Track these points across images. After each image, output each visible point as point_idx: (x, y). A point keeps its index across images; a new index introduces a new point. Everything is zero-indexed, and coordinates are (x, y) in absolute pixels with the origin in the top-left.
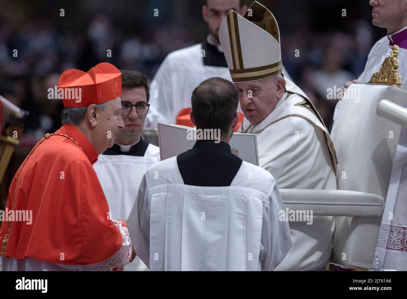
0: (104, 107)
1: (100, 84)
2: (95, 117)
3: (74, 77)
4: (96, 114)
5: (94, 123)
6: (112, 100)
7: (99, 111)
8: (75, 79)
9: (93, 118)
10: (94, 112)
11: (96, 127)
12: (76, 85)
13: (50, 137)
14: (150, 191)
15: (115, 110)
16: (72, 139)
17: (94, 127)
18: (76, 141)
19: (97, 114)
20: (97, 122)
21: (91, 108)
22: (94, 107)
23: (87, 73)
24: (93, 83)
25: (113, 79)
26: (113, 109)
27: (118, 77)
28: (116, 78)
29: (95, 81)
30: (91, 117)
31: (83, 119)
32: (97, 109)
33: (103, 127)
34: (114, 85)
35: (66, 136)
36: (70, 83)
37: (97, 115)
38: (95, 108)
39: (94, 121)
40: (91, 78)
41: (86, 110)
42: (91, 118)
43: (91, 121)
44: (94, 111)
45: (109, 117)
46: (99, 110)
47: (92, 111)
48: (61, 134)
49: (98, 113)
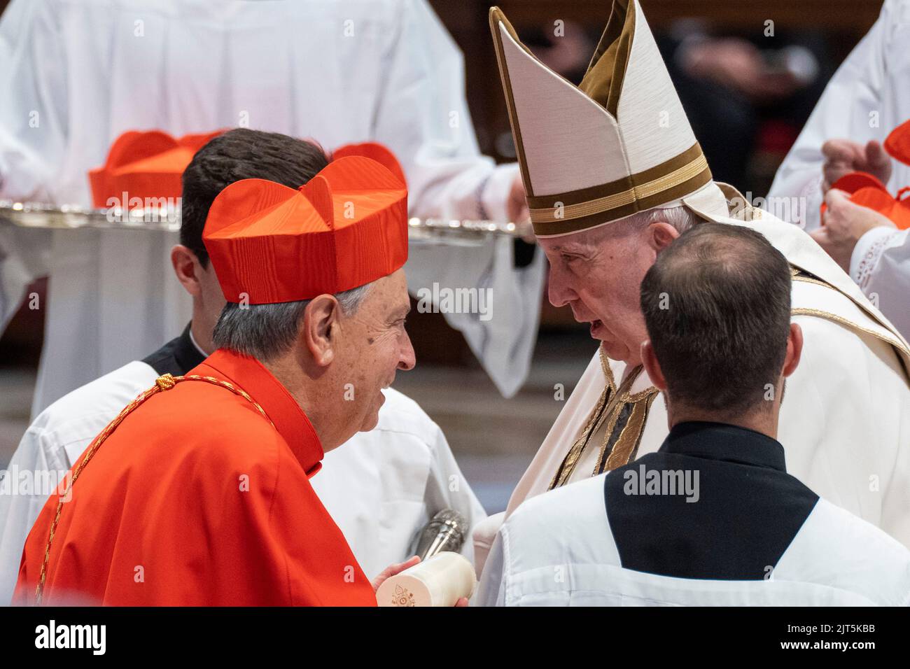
0: (356, 302)
1: (346, 230)
2: (327, 333)
3: (259, 205)
4: (330, 324)
5: (325, 355)
6: (382, 280)
7: (341, 314)
8: (260, 210)
9: (322, 339)
10: (326, 320)
11: (331, 368)
12: (268, 234)
13: (173, 386)
14: (513, 584)
15: (390, 310)
16: (244, 394)
17: (325, 368)
18: (257, 402)
19: (333, 325)
20: (334, 351)
21: (316, 308)
22: (327, 304)
23: (300, 190)
24: (325, 228)
25: (385, 211)
26: (385, 307)
27: (397, 203)
28: (391, 207)
29: (332, 223)
30: (317, 336)
31: (288, 344)
32: (334, 310)
33: (351, 366)
34: (386, 232)
35: (227, 384)
36: (247, 224)
37: (336, 329)
38: (330, 307)
39: (325, 349)
40: (315, 211)
41: (300, 313)
42: (314, 340)
43: (316, 348)
44: (325, 316)
45: (371, 334)
46: (340, 311)
47: (321, 315)
48: (211, 379)
49: (338, 321)
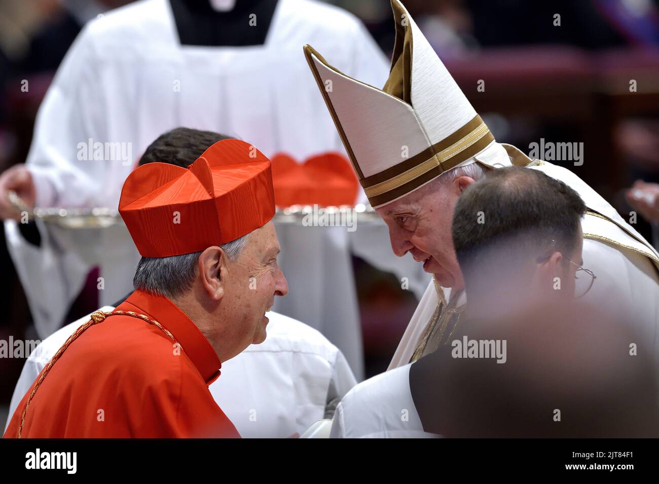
0: (237, 251)
1: (224, 197)
2: (218, 275)
3: (159, 182)
4: (220, 268)
5: (218, 292)
6: (256, 231)
7: (227, 261)
8: (160, 185)
9: (215, 280)
10: (216, 265)
11: (223, 300)
12: (167, 204)
13: (104, 319)
15: (264, 253)
16: (157, 323)
17: (218, 302)
18: (166, 329)
19: (222, 269)
20: (224, 288)
21: (207, 258)
22: (214, 254)
23: (189, 168)
24: (207, 197)
25: (254, 179)
26: (260, 251)
27: (263, 172)
28: (259, 176)
29: (213, 192)
30: (210, 278)
31: (189, 285)
32: (221, 258)
33: (239, 298)
34: (256, 195)
35: (143, 316)
36: (151, 198)
37: (224, 271)
38: (218, 255)
39: (217, 287)
40: (200, 184)
41: (196, 262)
42: (208, 281)
43: (210, 286)
44: (215, 262)
45: (251, 272)
46: (226, 258)
47: (211, 262)
48: (131, 313)
49: (225, 266)
